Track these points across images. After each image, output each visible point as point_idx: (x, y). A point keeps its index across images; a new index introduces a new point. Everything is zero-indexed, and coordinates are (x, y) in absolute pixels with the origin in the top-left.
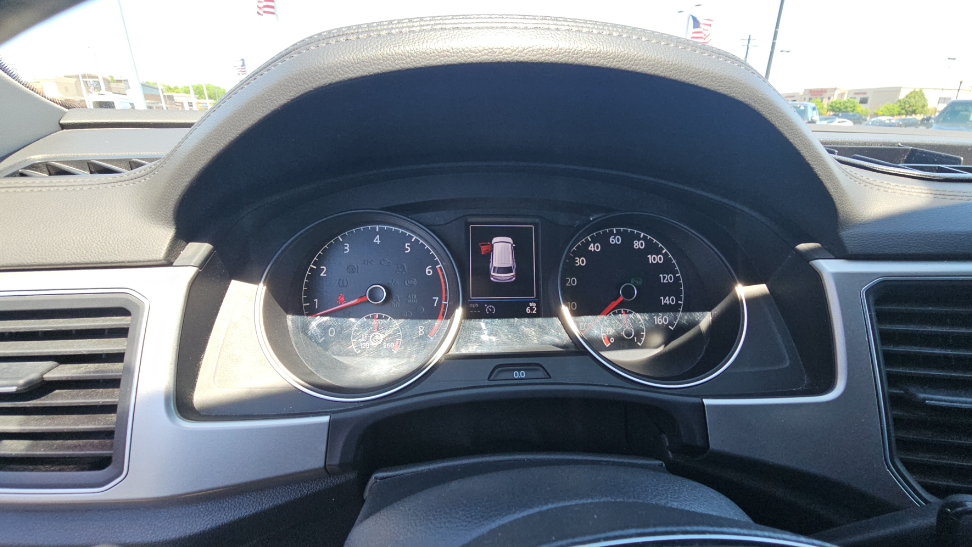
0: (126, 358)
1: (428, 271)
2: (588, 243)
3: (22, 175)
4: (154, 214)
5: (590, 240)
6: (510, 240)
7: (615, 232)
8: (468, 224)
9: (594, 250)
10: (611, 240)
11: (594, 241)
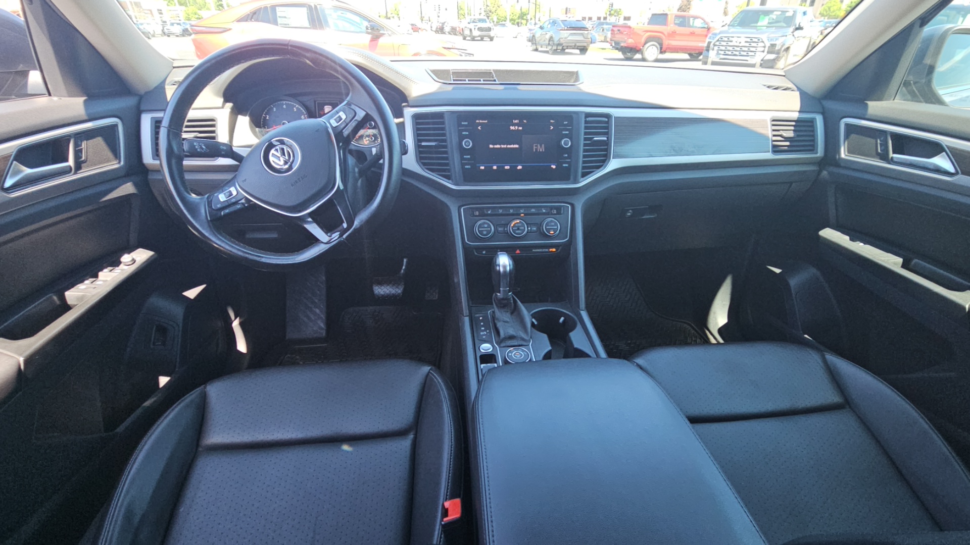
0: (216, 132)
1: (303, 117)
3: (174, 85)
4: (217, 94)
6: (330, 107)
8: (315, 103)
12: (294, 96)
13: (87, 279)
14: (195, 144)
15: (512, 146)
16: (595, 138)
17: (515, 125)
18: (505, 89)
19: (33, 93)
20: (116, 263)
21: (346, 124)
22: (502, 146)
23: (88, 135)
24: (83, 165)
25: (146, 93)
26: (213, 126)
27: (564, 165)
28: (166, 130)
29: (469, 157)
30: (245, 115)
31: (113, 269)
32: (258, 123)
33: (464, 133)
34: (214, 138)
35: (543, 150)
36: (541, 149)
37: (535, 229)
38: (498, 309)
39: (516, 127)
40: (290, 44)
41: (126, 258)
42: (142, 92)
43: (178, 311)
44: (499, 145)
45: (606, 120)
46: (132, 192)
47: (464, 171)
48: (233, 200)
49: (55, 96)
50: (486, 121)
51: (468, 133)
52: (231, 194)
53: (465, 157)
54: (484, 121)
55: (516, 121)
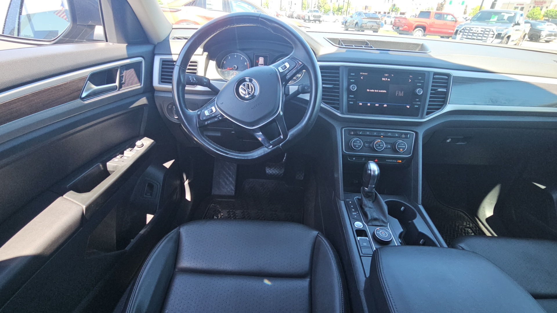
0: (197, 70)
1: (246, 64)
3: (174, 39)
6: (263, 58)
8: (254, 54)
12: (243, 50)
13: (118, 155)
14: (190, 77)
15: (382, 91)
16: (439, 90)
17: (385, 77)
18: (380, 53)
19: (96, 39)
20: (133, 146)
21: (289, 71)
22: (375, 91)
23: (127, 67)
24: (123, 85)
25: (158, 43)
26: (196, 66)
27: (416, 106)
28: (178, 68)
29: (353, 96)
30: (214, 60)
31: (132, 150)
32: (220, 65)
33: (351, 80)
34: (195, 73)
35: (403, 95)
36: (401, 94)
37: (389, 146)
38: (365, 198)
39: (386, 79)
40: (260, 16)
41: (138, 143)
42: (156, 43)
43: (160, 176)
44: (373, 90)
45: (447, 78)
46: (145, 103)
47: (349, 105)
48: (213, 115)
49: (110, 42)
50: (367, 74)
51: (354, 81)
52: (212, 111)
53: (350, 96)
54: (365, 74)
55: (387, 75)
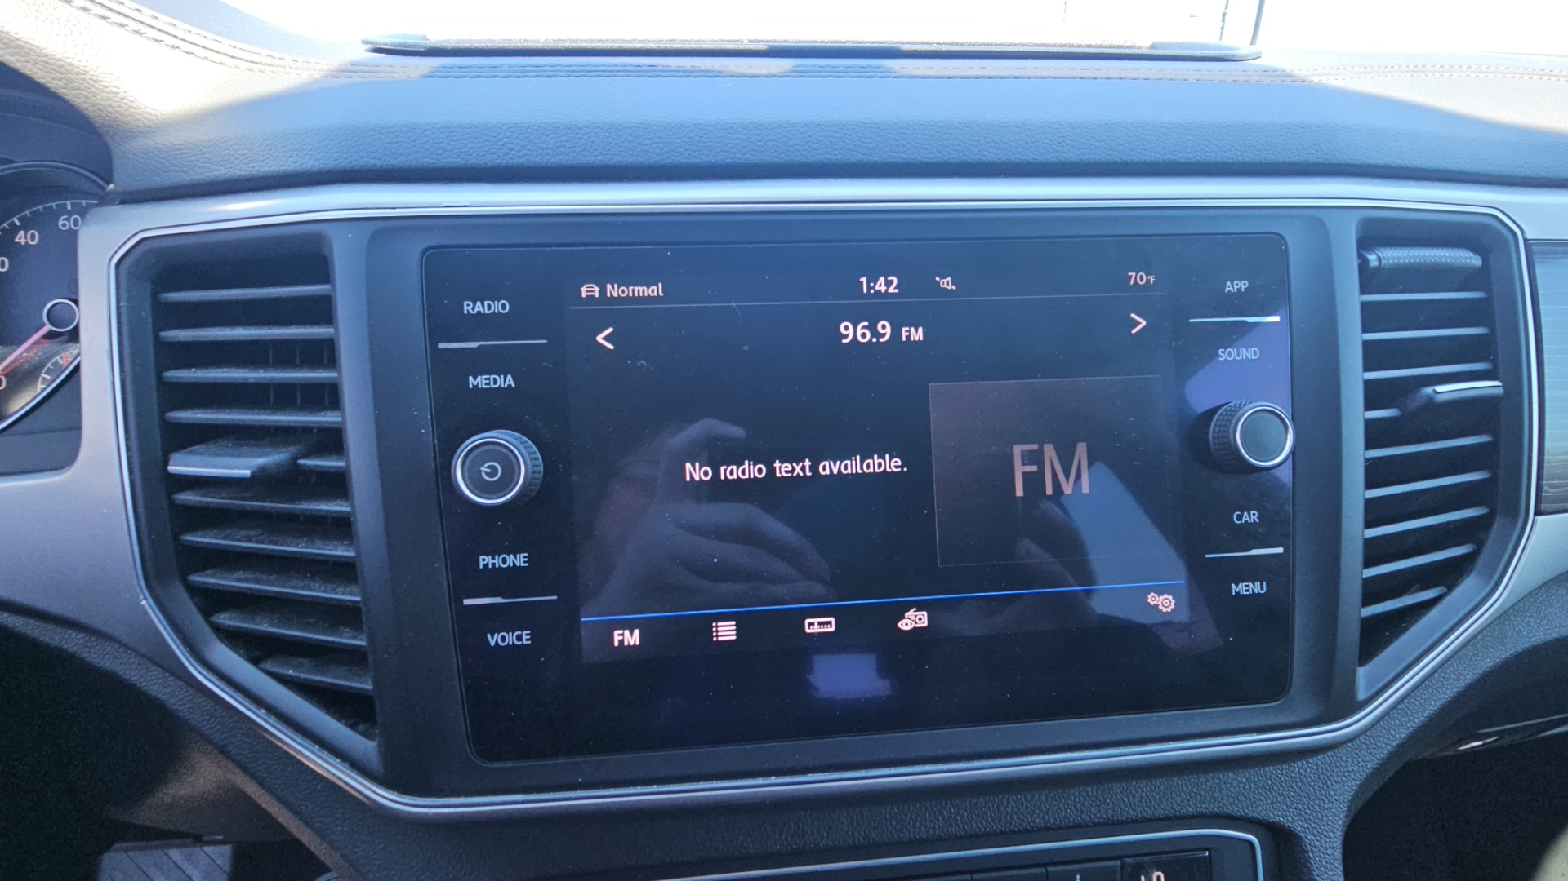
2: (15, 230)
5: (18, 223)
7: (69, 207)
9: (27, 243)
10: (61, 222)
11: (26, 225)
15: (852, 466)
16: (1433, 386)
17: (871, 310)
22: (782, 469)
27: (1240, 588)
29: (520, 560)
39: (885, 329)
45: (1477, 261)
47: (483, 671)
50: (656, 291)
51: (506, 384)
53: (485, 560)
54: (640, 290)
55: (881, 285)
